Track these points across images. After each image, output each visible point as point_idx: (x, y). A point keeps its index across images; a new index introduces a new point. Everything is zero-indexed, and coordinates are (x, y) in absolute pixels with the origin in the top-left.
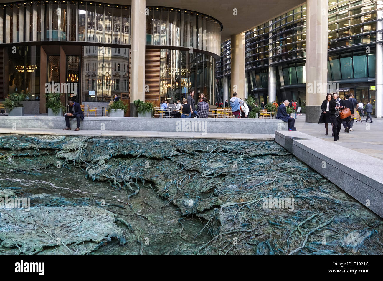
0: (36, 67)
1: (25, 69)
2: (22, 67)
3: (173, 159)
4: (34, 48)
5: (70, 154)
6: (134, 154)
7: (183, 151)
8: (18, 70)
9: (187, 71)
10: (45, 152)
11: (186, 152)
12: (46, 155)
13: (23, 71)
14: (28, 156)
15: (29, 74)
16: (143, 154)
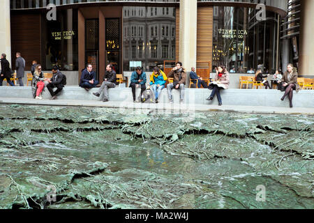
0: (73, 33)
1: (62, 36)
2: (59, 34)
3: (257, 136)
4: (70, 12)
5: (135, 128)
6: (209, 130)
7: (267, 127)
8: (54, 37)
9: (245, 32)
10: (109, 126)
11: (270, 130)
12: (110, 128)
13: (60, 38)
14: (92, 129)
15: (66, 41)
16: (220, 130)
